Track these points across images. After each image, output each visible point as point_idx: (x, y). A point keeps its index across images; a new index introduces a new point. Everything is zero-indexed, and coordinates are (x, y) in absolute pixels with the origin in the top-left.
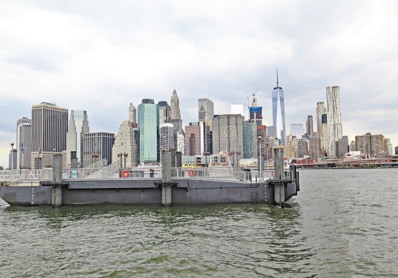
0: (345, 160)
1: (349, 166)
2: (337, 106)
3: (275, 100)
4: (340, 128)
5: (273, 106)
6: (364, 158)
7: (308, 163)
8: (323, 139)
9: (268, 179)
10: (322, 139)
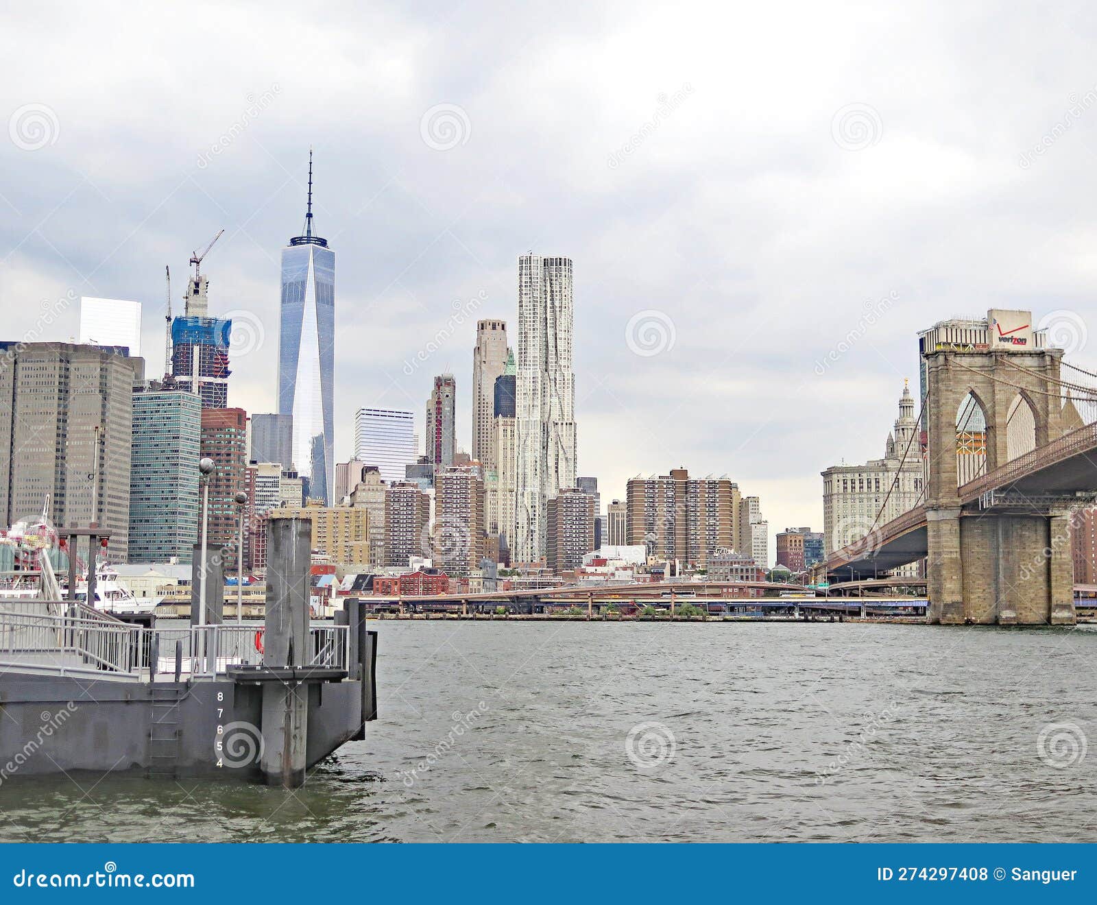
0: (582, 585)
1: (597, 606)
2: (561, 345)
3: (292, 293)
4: (567, 442)
5: (284, 320)
6: (658, 575)
7: (427, 591)
8: (496, 484)
9: (237, 661)
10: (489, 486)
